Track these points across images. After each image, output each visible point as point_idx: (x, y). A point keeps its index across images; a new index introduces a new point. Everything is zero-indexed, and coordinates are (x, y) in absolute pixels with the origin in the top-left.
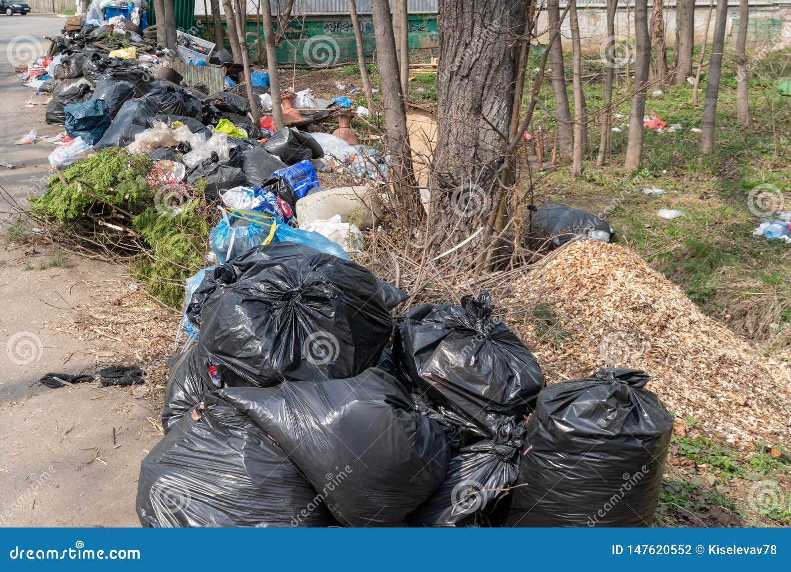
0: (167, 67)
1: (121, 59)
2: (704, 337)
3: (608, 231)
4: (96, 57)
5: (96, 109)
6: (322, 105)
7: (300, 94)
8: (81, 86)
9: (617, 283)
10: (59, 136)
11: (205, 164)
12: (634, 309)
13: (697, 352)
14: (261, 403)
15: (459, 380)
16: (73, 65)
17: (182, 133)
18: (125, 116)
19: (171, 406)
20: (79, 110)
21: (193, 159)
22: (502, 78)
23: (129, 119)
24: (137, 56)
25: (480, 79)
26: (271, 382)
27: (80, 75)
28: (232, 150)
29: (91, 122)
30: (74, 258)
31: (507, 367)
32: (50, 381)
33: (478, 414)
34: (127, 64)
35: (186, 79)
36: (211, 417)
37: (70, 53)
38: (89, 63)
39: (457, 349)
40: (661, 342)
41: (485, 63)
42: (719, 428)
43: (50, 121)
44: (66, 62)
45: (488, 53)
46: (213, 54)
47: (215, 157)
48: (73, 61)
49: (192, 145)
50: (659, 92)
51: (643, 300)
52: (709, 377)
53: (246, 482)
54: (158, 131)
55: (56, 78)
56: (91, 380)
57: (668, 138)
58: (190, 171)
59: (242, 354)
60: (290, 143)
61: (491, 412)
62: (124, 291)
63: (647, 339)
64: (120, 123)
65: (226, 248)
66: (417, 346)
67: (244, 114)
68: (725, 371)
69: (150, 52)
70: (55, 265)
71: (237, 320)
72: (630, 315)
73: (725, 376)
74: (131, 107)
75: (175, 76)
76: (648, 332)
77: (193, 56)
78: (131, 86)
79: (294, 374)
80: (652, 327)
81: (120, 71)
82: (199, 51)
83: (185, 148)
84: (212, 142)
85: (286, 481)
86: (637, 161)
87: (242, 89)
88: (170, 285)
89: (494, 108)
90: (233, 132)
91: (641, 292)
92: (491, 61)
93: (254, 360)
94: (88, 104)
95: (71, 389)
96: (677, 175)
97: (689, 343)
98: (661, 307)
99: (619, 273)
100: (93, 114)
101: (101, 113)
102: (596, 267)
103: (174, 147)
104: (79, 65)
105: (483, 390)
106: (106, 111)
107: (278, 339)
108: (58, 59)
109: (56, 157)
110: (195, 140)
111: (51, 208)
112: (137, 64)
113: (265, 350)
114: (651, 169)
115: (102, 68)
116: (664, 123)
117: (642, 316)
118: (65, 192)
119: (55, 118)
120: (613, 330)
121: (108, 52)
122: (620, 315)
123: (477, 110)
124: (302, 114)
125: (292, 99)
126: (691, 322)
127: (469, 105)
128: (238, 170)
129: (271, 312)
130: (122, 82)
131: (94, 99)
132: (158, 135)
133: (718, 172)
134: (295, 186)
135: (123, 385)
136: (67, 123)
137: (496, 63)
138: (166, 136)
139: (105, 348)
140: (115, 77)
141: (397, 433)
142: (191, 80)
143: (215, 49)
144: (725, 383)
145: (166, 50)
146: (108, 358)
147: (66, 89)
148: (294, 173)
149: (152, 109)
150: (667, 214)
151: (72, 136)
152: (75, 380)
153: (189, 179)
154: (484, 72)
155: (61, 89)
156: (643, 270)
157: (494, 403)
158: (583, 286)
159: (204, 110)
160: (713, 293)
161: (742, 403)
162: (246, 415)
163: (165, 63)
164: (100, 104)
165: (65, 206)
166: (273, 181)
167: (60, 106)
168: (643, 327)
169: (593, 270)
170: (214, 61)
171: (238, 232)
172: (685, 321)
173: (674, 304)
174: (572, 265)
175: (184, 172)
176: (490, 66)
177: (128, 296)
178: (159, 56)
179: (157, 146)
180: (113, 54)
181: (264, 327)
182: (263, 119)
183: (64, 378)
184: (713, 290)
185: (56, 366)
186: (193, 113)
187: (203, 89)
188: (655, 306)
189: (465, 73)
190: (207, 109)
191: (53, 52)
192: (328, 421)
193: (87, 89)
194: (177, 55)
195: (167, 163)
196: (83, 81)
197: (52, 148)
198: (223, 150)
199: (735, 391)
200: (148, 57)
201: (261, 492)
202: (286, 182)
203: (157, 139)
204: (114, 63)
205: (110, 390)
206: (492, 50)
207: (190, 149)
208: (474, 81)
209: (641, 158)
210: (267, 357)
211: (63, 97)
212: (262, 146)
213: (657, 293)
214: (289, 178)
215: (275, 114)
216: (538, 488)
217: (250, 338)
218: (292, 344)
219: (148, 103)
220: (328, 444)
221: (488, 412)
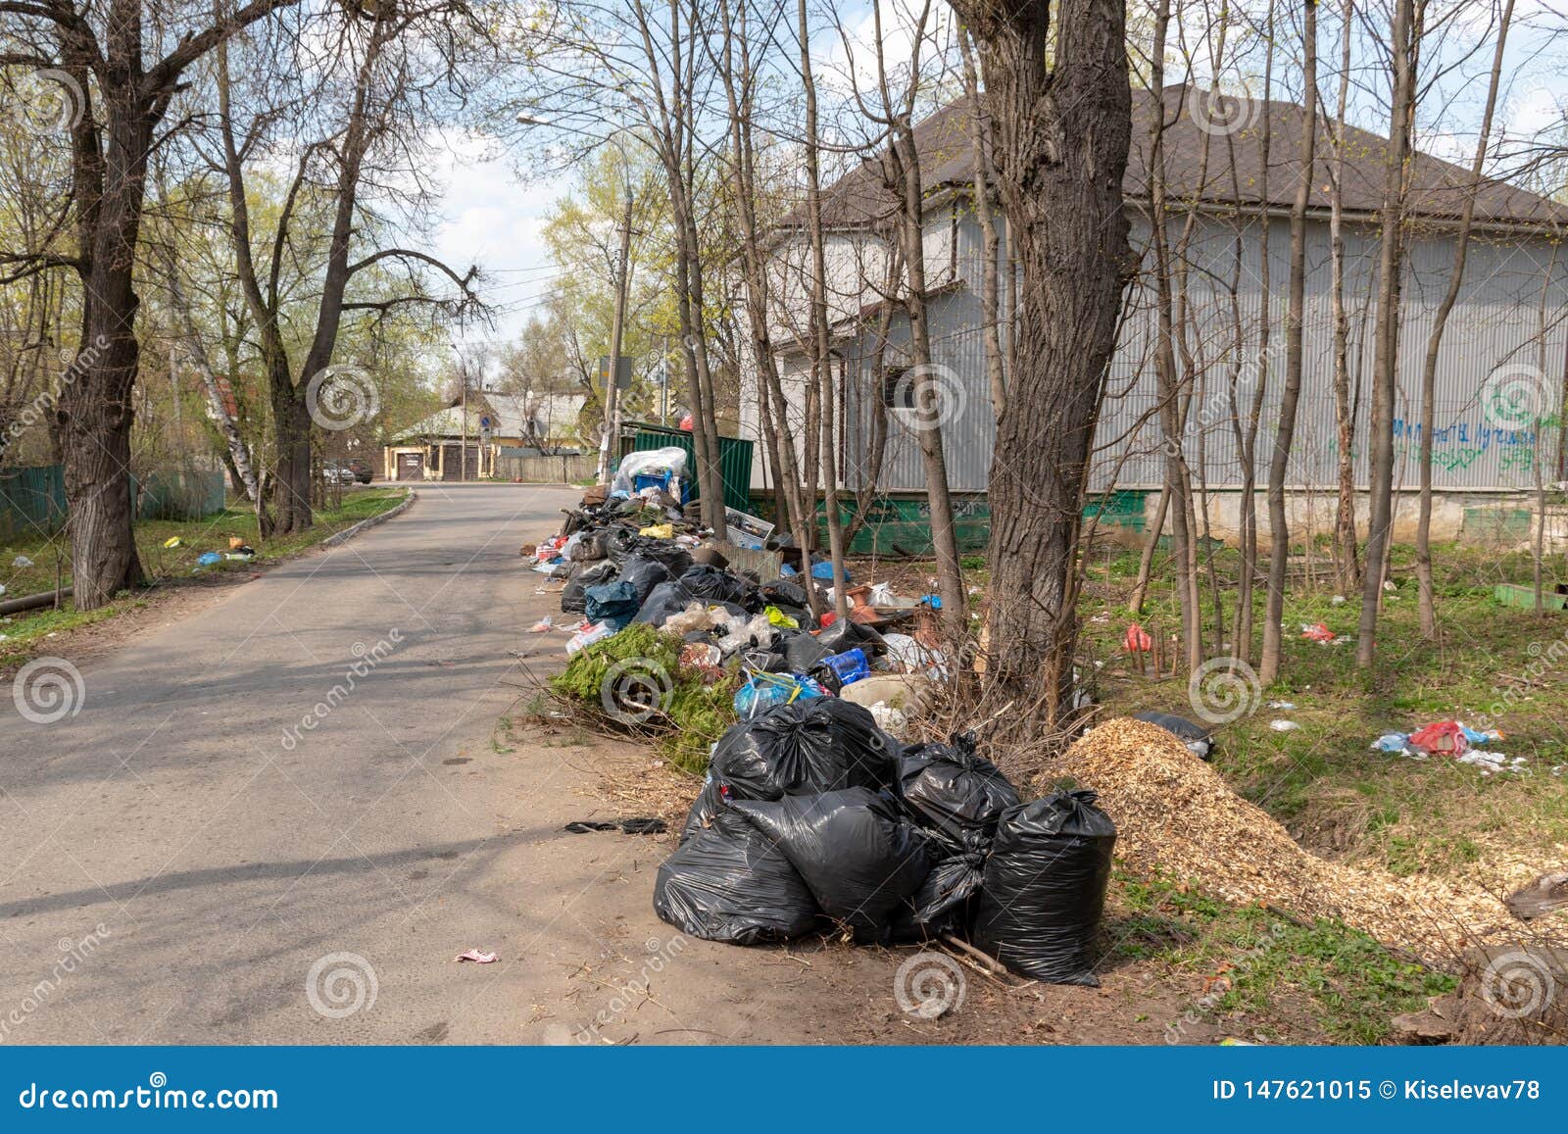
0: (710, 550)
1: (654, 538)
2: (1230, 814)
3: (1207, 741)
4: (623, 534)
5: (622, 592)
6: (906, 604)
7: (877, 589)
8: (605, 567)
9: (1144, 759)
10: (577, 625)
11: (743, 649)
12: (1159, 784)
13: (1219, 826)
14: (764, 812)
15: (938, 799)
16: (595, 543)
17: (719, 615)
18: (657, 601)
19: (688, 831)
20: (603, 594)
21: (729, 643)
22: (1054, 556)
23: (661, 605)
24: (674, 537)
25: (1029, 556)
26: (775, 797)
27: (604, 556)
28: (774, 636)
29: (617, 608)
30: (595, 737)
31: (983, 791)
32: (574, 828)
33: (955, 830)
34: (661, 544)
35: (733, 565)
36: (720, 824)
37: (591, 529)
38: (615, 541)
39: (940, 775)
40: (1182, 815)
41: (1035, 539)
42: (1221, 890)
43: (565, 609)
44: (587, 540)
45: (1038, 529)
46: (771, 538)
47: (754, 642)
48: (595, 539)
49: (730, 629)
50: (1341, 599)
51: (1168, 774)
52: (1228, 849)
53: (748, 875)
54: (694, 612)
55: (573, 560)
56: (614, 828)
57: (1328, 652)
58: (725, 656)
59: (749, 774)
60: (847, 635)
61: (965, 827)
62: (649, 766)
63: (1169, 812)
64: (651, 610)
65: (750, 709)
66: (905, 772)
67: (801, 606)
68: (1244, 844)
69: (691, 532)
70: (576, 743)
71: (746, 746)
72: (1154, 789)
73: (1243, 849)
74: (664, 590)
75: (719, 561)
76: (1171, 806)
77: (745, 540)
78: (665, 568)
79: (795, 791)
80: (1175, 801)
81: (652, 550)
82: (753, 533)
83: (722, 631)
84: (752, 627)
85: (782, 876)
86: (1274, 672)
87: (802, 579)
88: (696, 755)
89: (1045, 587)
90: (781, 622)
91: (1167, 767)
92: (1041, 537)
93: (759, 778)
94: (613, 586)
95: (594, 834)
96: (1323, 691)
97: (1212, 817)
98: (1187, 782)
99: (1147, 749)
100: (618, 598)
101: (629, 597)
102: (1126, 742)
103: (709, 631)
104: (602, 545)
105: (958, 808)
106: (634, 595)
107: (781, 762)
108: (575, 538)
109: (573, 646)
110: (734, 623)
111: (574, 683)
112: (674, 544)
113: (769, 771)
114: (1292, 683)
115: (630, 547)
116: (1331, 634)
117: (1166, 790)
118: (589, 667)
119: (574, 605)
120: (1136, 803)
121: (638, 531)
122: (1142, 788)
123: (1027, 587)
124: (878, 613)
125: (866, 593)
126: (1217, 799)
127: (1018, 584)
128: (780, 656)
129: (777, 740)
130: (653, 563)
131: (621, 580)
132: (691, 616)
133: (1372, 689)
134: (843, 676)
135: (645, 833)
136: (587, 608)
137: (1045, 540)
138: (701, 619)
139: (629, 807)
140: (646, 557)
141: (876, 832)
142: (737, 565)
143: (775, 532)
144: (1242, 855)
145: (711, 530)
146: (631, 813)
147: (586, 572)
148: (842, 662)
149: (686, 594)
150: (1281, 725)
151: (593, 623)
152: (599, 828)
153: (725, 664)
154: (1034, 549)
155: (580, 572)
156: (1173, 747)
157: (968, 820)
158: (1111, 760)
159: (749, 598)
160: (1303, 805)
161: (1254, 871)
162: (750, 822)
163: (708, 545)
164: (626, 587)
165: (588, 681)
166: (818, 669)
167: (579, 591)
168: (1166, 801)
169: (1122, 746)
170: (771, 546)
171: (761, 693)
172: (1211, 797)
173: (1200, 780)
174: (1103, 742)
175: (719, 655)
176: (1039, 543)
177: (653, 770)
178: (702, 537)
179: (690, 628)
180: (644, 532)
181: (769, 752)
182: (825, 616)
183: (589, 825)
184: (1306, 801)
185: (580, 817)
186: (736, 598)
187: (754, 577)
188: (1181, 781)
189: (1015, 549)
190: (754, 597)
191: (569, 530)
192: (818, 825)
193: (612, 572)
194: (725, 536)
195: (701, 646)
196: (607, 562)
197: (568, 637)
198: (765, 636)
199: (1249, 862)
200: (688, 538)
201: (760, 883)
202: (833, 673)
203: (690, 621)
204: (645, 541)
205: (633, 837)
206: (1041, 526)
207: (726, 633)
208: (1023, 557)
209: (1279, 671)
210: (771, 775)
211: (582, 580)
212: (815, 637)
213: (1184, 769)
214: (836, 666)
215: (838, 608)
216: (997, 887)
217: (757, 761)
218: (794, 766)
219: (686, 584)
220: (818, 843)
221: (963, 828)
